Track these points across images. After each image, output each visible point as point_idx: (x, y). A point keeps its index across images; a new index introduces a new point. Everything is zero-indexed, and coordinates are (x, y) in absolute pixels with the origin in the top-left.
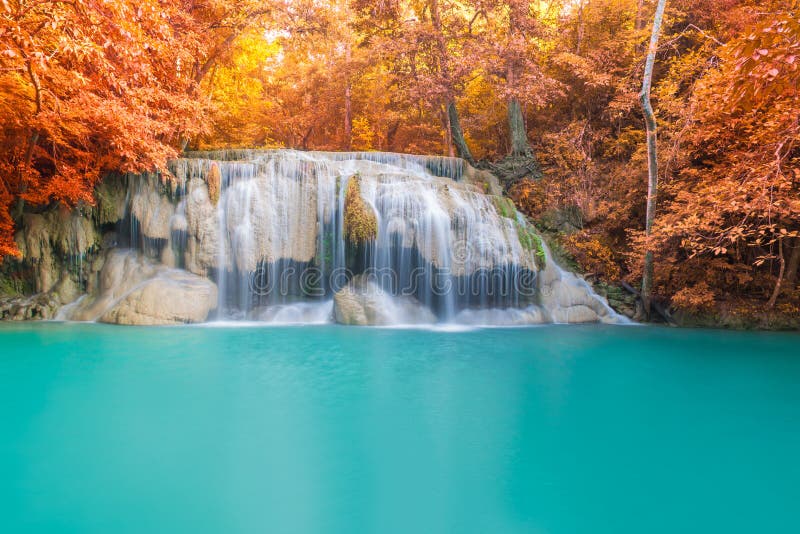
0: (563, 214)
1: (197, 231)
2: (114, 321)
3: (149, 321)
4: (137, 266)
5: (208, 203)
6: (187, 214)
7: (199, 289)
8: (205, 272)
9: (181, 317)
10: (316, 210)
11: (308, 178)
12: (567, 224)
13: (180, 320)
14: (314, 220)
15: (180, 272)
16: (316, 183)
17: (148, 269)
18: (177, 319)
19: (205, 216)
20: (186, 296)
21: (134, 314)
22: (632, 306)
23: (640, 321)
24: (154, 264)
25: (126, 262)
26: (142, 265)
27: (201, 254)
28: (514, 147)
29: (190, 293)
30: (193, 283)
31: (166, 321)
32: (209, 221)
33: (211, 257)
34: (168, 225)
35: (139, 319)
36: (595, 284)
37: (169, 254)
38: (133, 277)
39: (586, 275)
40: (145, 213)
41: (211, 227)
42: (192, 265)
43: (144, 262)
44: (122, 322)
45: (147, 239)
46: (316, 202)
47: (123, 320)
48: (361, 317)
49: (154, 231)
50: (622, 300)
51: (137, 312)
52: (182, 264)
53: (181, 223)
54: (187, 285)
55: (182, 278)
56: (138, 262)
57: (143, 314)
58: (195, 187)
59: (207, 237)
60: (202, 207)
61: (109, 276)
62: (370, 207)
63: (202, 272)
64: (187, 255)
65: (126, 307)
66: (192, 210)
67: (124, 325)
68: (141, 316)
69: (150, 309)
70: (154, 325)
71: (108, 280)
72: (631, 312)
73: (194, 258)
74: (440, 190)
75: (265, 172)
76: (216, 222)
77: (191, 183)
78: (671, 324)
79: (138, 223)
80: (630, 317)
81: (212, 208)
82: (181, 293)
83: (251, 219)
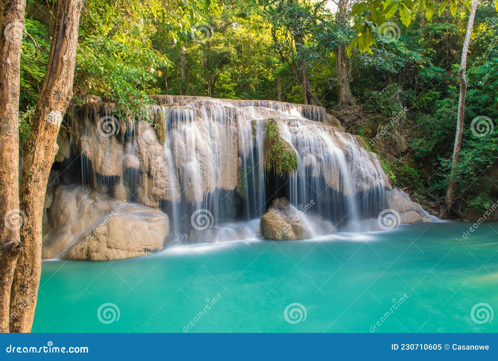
0: (386, 148)
1: (150, 168)
2: (85, 257)
3: (123, 255)
4: (91, 201)
5: (157, 143)
6: (139, 153)
7: (158, 221)
8: (158, 204)
9: (149, 247)
10: (238, 148)
11: (232, 122)
12: (388, 154)
13: (149, 250)
14: (236, 155)
15: (134, 205)
16: (237, 126)
17: (103, 204)
18: (146, 250)
19: (156, 155)
20: (150, 228)
21: (107, 249)
22: (437, 208)
23: (443, 218)
24: (108, 199)
25: (78, 199)
26: (96, 201)
27: (154, 188)
28: (343, 99)
29: (151, 224)
30: (151, 215)
31: (138, 253)
32: (159, 159)
33: (164, 191)
34: (120, 163)
35: (113, 254)
36: (410, 194)
37: (121, 189)
38: (89, 213)
39: (404, 189)
40: (96, 153)
41: (162, 165)
42: (146, 199)
43: (97, 198)
44: (96, 258)
45: (99, 176)
46: (237, 141)
47: (96, 256)
48: (291, 234)
49: (108, 171)
50: (428, 205)
51: (109, 247)
52: (134, 198)
53: (134, 162)
54: (147, 218)
55: (139, 211)
56: (91, 197)
57: (117, 248)
58: (144, 129)
59: (159, 174)
60: (152, 146)
61: (62, 212)
62: (289, 146)
63: (155, 204)
64: (139, 190)
65: (95, 244)
66: (144, 150)
67: (99, 261)
68: (114, 250)
69: (122, 243)
70: (128, 258)
71: (62, 217)
72: (436, 213)
73: (146, 192)
74: (330, 132)
75: (200, 117)
76: (165, 160)
77: (140, 126)
78: (465, 220)
79: (90, 162)
80: (437, 216)
81: (161, 148)
82: (146, 225)
83: (197, 157)
